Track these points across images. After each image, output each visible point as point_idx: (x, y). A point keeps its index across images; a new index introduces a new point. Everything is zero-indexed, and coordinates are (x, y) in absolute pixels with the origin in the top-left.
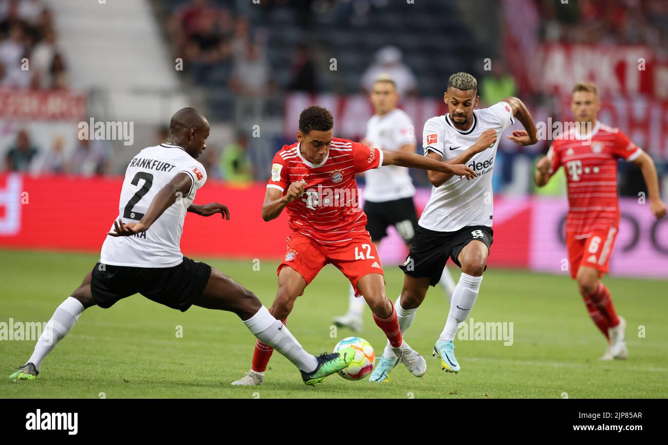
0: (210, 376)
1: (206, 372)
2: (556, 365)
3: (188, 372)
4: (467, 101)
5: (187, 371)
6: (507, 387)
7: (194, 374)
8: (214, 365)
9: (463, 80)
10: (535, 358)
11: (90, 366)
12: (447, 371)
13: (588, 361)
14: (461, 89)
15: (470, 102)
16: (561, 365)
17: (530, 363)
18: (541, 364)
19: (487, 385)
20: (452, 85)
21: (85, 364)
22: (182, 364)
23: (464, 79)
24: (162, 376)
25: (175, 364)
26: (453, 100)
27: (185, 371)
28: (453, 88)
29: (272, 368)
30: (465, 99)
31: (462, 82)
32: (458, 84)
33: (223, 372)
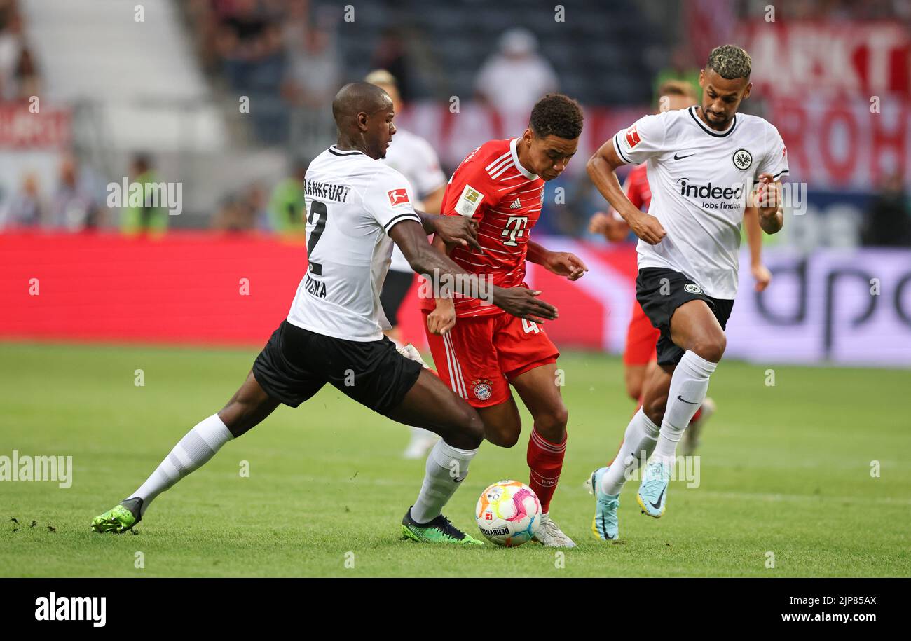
0: (258, 522)
1: (252, 517)
2: (773, 499)
3: (226, 518)
4: (731, 95)
5: (224, 516)
6: (699, 531)
7: (235, 520)
8: (264, 506)
9: (729, 62)
10: (739, 488)
11: (81, 511)
12: (643, 512)
13: (817, 492)
14: (723, 77)
15: (735, 97)
16: (778, 498)
17: (731, 496)
18: (748, 497)
19: (669, 530)
20: (713, 66)
21: (73, 507)
22: (217, 506)
23: (731, 59)
24: (188, 524)
25: (205, 505)
26: (710, 91)
27: (221, 516)
28: (712, 70)
29: (350, 509)
30: (729, 93)
31: (727, 65)
32: (721, 67)
33: (278, 516)
